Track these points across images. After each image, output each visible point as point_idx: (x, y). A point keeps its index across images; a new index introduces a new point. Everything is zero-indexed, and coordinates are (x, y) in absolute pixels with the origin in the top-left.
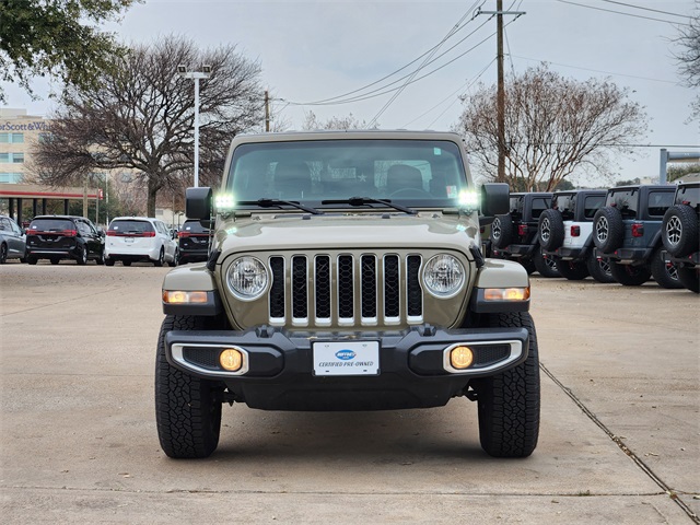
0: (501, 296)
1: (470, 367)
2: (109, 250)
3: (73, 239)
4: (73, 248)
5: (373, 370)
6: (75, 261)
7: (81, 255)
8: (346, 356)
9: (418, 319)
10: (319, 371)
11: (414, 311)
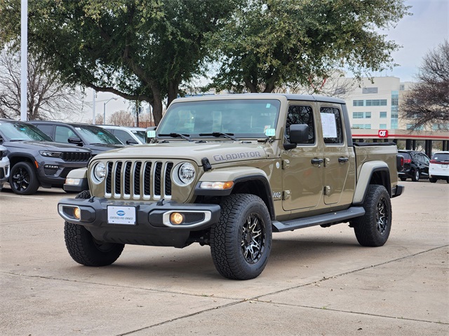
0: (211, 186)
1: (181, 224)
2: (431, 172)
3: (409, 165)
4: (408, 170)
5: (133, 222)
6: (410, 179)
7: (415, 176)
8: (121, 213)
9: (169, 197)
10: (110, 221)
11: (168, 193)
